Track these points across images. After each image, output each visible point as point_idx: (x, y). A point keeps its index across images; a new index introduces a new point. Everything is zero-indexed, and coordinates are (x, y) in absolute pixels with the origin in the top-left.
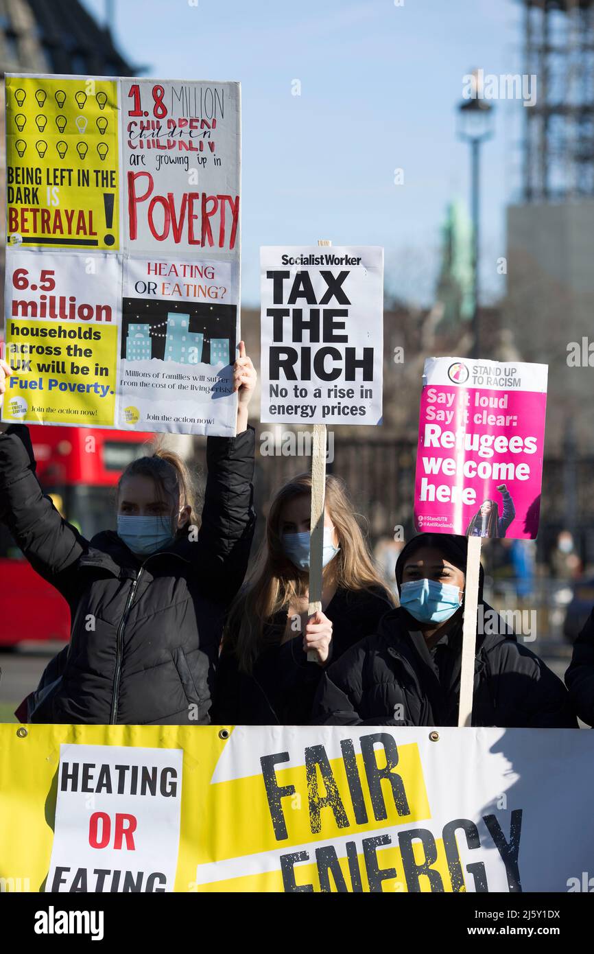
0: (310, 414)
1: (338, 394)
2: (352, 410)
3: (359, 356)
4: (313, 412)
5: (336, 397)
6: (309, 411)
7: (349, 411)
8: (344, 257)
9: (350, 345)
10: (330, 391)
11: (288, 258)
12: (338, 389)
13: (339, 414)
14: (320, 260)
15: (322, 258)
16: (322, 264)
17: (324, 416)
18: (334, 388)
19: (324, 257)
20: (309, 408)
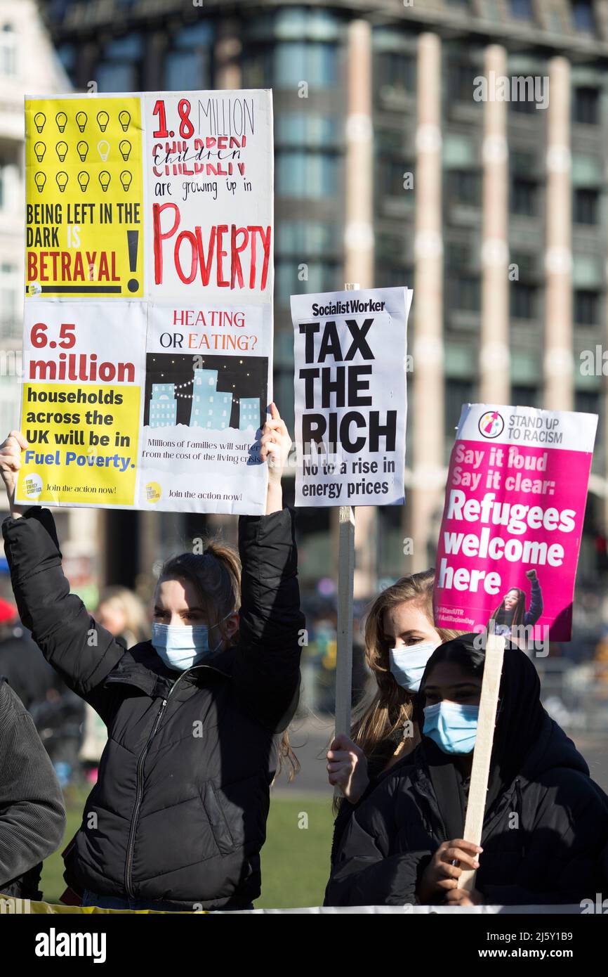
0: (337, 494)
1: (363, 468)
2: (375, 488)
3: (383, 421)
4: (339, 492)
5: (360, 472)
6: (335, 491)
7: (373, 488)
8: (368, 302)
9: (373, 408)
10: (354, 464)
11: (318, 308)
12: (362, 462)
13: (364, 493)
14: (345, 308)
15: (348, 305)
16: (348, 312)
17: (349, 496)
18: (359, 462)
19: (349, 303)
20: (336, 486)
